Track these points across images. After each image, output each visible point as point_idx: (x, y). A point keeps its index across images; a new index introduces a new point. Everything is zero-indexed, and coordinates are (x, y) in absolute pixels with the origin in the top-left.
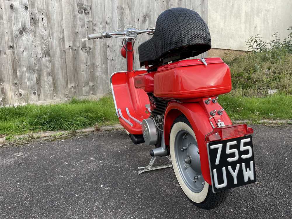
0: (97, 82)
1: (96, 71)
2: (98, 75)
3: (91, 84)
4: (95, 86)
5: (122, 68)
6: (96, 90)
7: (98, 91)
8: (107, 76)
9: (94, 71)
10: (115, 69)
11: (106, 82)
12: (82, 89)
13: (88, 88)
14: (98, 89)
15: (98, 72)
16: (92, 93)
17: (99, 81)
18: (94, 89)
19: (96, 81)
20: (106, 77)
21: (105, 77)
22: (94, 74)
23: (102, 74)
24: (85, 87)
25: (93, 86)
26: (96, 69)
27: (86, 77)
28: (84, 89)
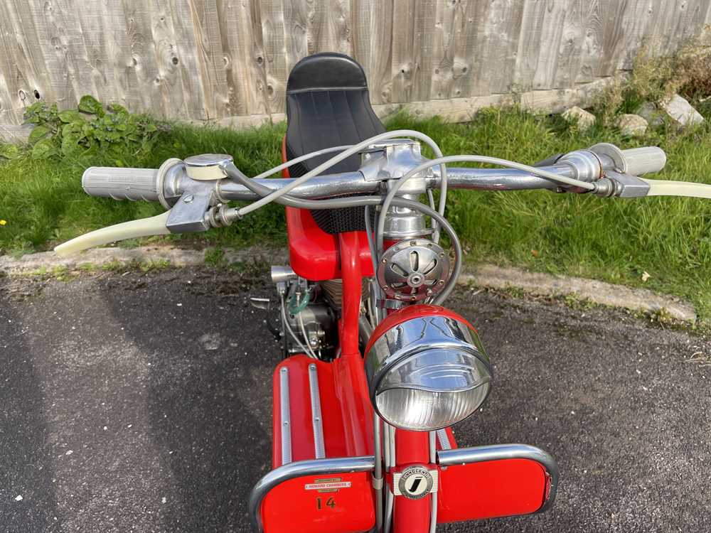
0: (479, 57)
1: (482, 20)
2: (487, 33)
3: (459, 63)
4: (470, 73)
5: (575, 10)
6: (470, 83)
7: (477, 86)
8: (515, 38)
9: (475, 23)
10: (550, 11)
11: (509, 57)
12: (429, 78)
13: (449, 75)
14: (478, 79)
15: (488, 24)
16: (459, 93)
17: (485, 55)
18: (466, 79)
19: (477, 56)
20: (511, 40)
21: (508, 42)
22: (475, 31)
23: (500, 30)
24: (440, 73)
25: (465, 70)
26: (484, 15)
27: (447, 41)
28: (435, 78)
